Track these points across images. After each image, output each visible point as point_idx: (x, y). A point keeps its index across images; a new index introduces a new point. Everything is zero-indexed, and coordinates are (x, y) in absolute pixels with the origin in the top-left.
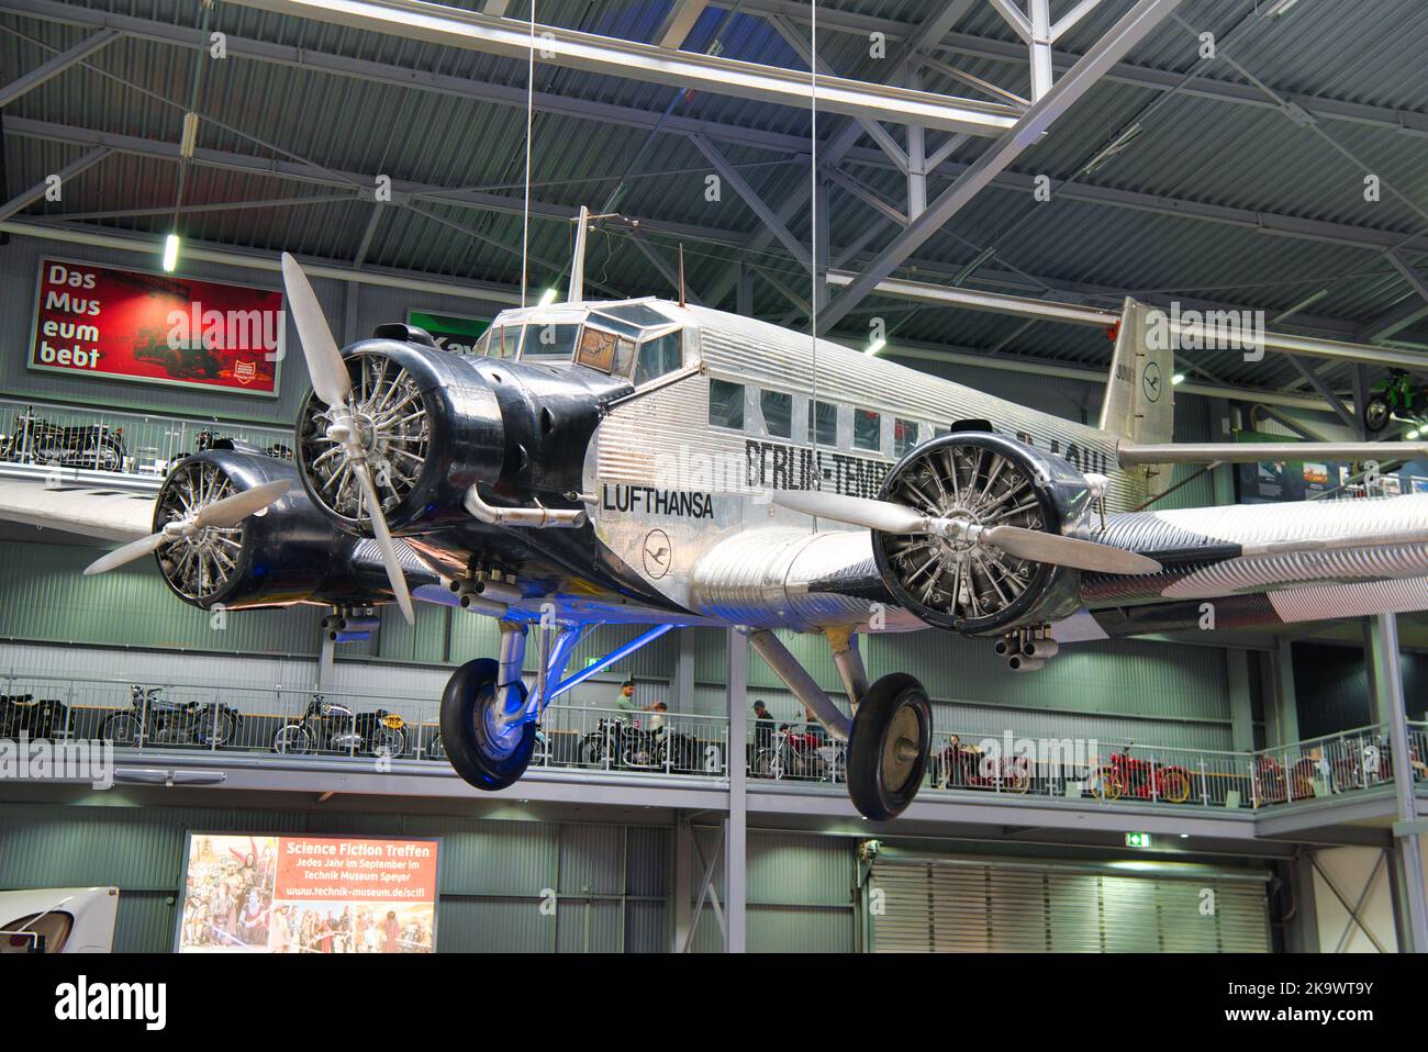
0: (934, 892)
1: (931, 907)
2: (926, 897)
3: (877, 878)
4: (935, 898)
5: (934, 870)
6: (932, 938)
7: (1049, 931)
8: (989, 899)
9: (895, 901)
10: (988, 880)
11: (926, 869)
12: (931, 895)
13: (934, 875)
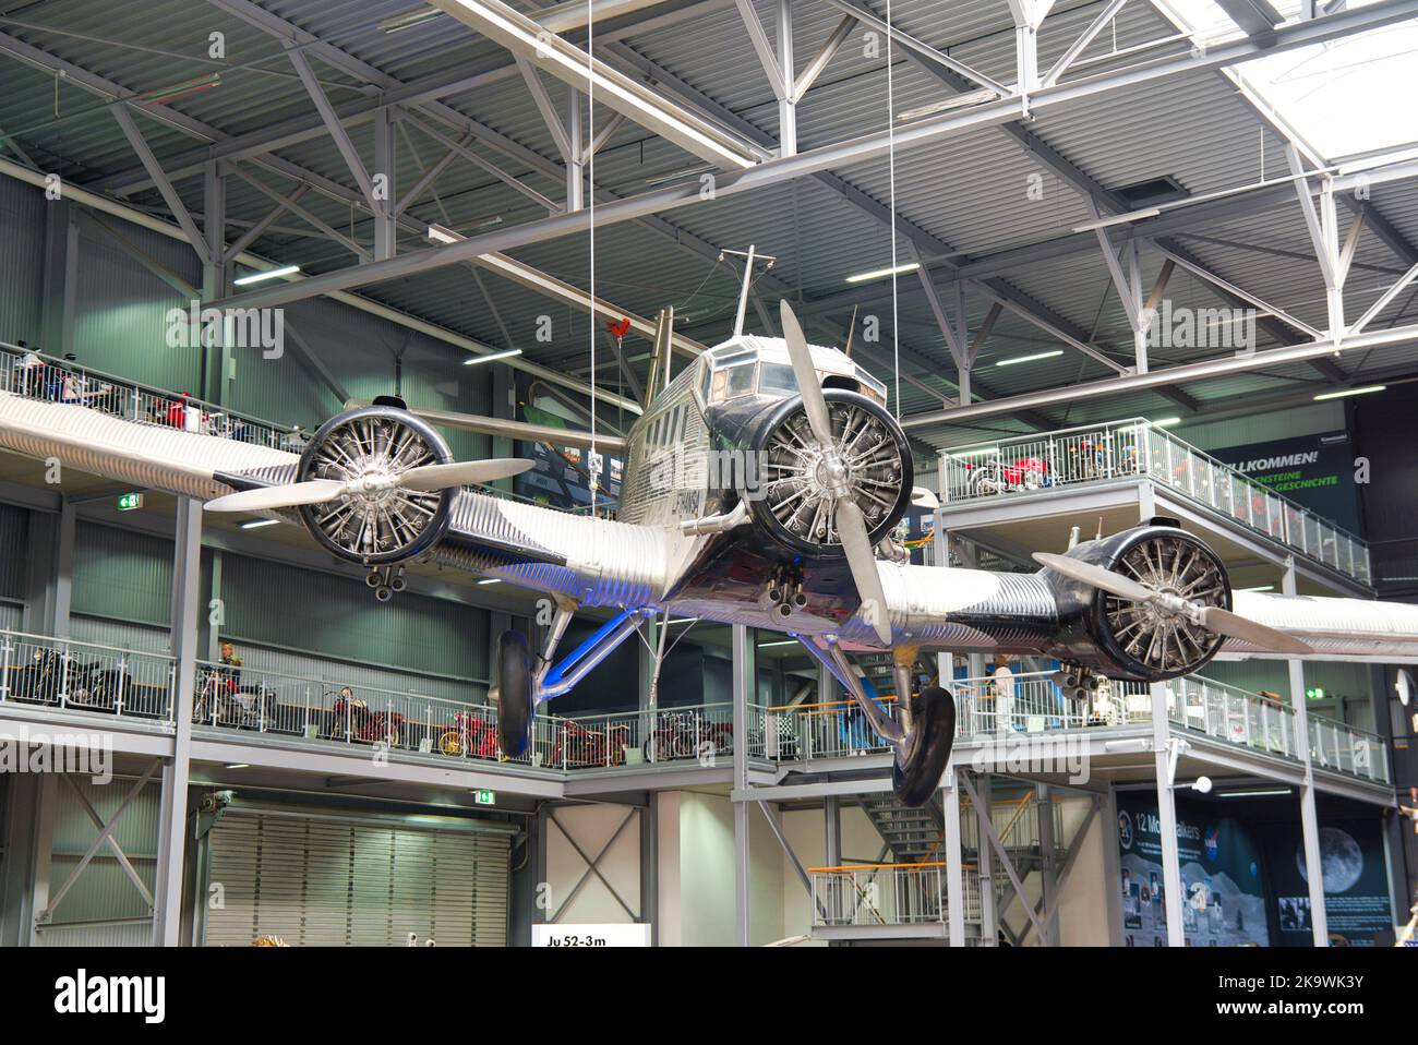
0: (263, 844)
1: (259, 860)
2: (256, 850)
3: (217, 830)
4: (263, 850)
5: (265, 822)
6: (257, 892)
7: (351, 884)
8: (306, 851)
9: (228, 854)
10: (307, 832)
11: (257, 821)
12: (260, 848)
13: (265, 827)
